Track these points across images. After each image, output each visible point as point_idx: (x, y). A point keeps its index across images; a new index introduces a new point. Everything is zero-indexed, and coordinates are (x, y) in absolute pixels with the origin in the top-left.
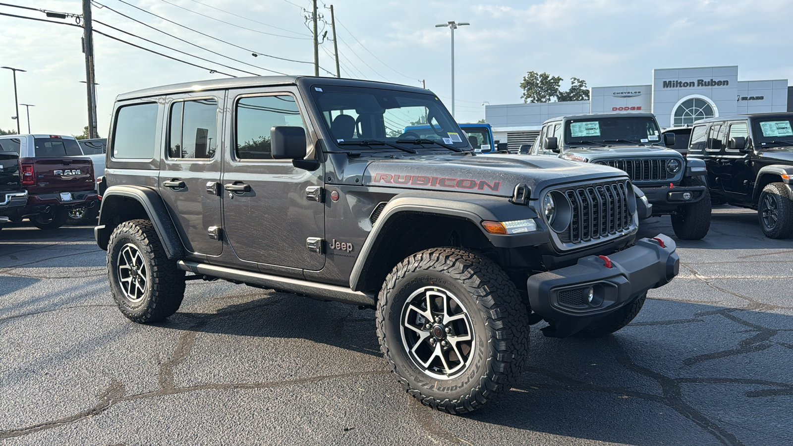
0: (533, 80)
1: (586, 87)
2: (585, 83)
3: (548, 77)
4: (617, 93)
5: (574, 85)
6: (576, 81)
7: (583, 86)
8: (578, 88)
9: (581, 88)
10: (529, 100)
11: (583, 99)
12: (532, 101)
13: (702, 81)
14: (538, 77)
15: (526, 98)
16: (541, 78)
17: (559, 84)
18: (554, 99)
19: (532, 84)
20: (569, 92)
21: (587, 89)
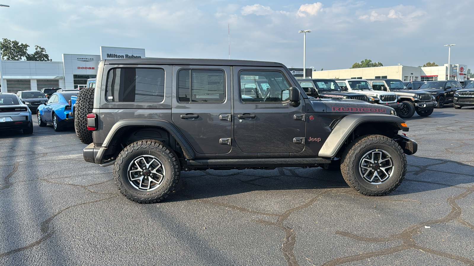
0: (7, 44)
1: (46, 52)
2: (45, 50)
3: (18, 43)
4: (80, 59)
5: (37, 50)
6: (38, 48)
7: (44, 51)
8: (40, 53)
9: (42, 53)
10: (6, 58)
11: (44, 60)
12: (8, 59)
13: (128, 55)
14: (11, 43)
15: (3, 56)
16: (13, 43)
17: (27, 49)
18: (24, 58)
19: (7, 47)
20: (34, 55)
21: (46, 53)
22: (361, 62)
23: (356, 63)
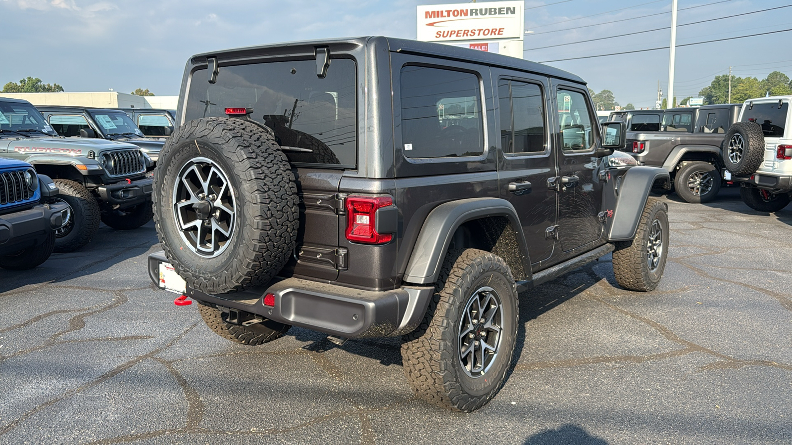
22: (21, 82)
23: (11, 83)
